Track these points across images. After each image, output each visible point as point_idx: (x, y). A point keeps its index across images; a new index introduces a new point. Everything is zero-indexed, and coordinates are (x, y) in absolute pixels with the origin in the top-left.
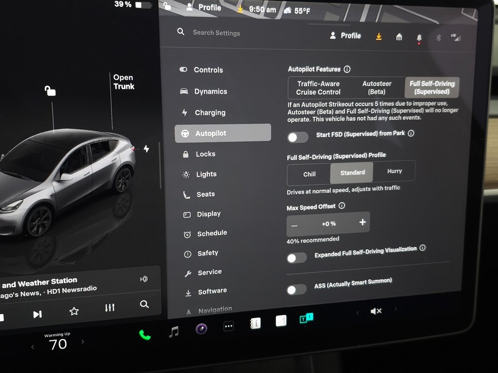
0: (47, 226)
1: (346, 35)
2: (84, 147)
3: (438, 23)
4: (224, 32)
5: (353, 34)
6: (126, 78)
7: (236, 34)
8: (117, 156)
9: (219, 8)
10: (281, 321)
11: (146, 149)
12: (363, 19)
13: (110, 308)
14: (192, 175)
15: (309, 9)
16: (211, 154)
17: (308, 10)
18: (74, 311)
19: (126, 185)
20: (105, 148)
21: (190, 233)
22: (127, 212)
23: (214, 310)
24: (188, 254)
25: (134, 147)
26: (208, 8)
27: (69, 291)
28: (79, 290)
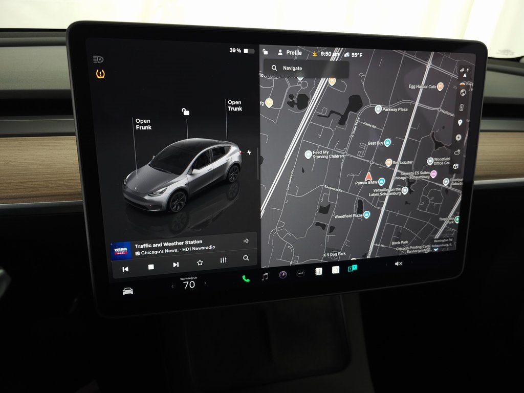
0: (183, 205)
2: (208, 151)
6: (237, 103)
8: (230, 158)
9: (301, 53)
10: (335, 270)
11: (249, 152)
13: (223, 260)
17: (361, 55)
18: (200, 263)
19: (235, 177)
20: (222, 152)
22: (236, 195)
25: (241, 151)
26: (293, 53)
27: (197, 249)
28: (203, 248)
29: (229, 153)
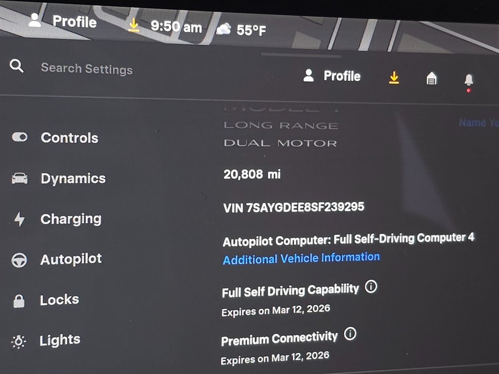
1: (334, 74)
4: (102, 67)
5: (345, 73)
7: (125, 72)
9: (93, 23)
12: (365, 46)
14: (32, 342)
15: (265, 27)
16: (71, 300)
17: (262, 29)
26: (72, 22)
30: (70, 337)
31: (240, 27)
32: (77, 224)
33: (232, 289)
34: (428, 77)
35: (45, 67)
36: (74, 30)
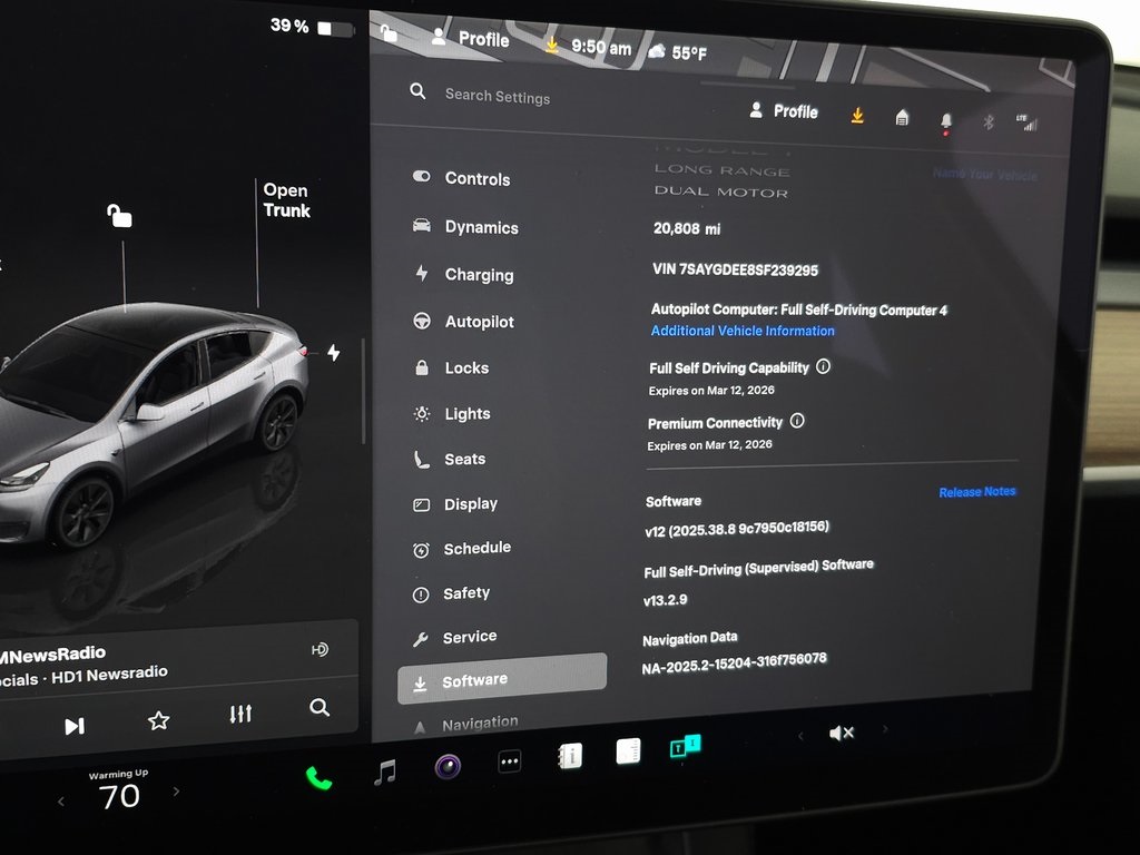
0: (104, 526)
1: (786, 110)
2: (193, 344)
3: (987, 89)
4: (515, 95)
5: (800, 109)
6: (292, 191)
7: (542, 101)
8: (267, 369)
9: (505, 42)
10: (628, 751)
11: (334, 353)
12: (823, 75)
13: (241, 714)
14: (436, 415)
15: (705, 50)
16: (480, 369)
17: (702, 52)
18: (159, 721)
19: (285, 434)
20: (240, 349)
21: (427, 546)
22: (288, 494)
23: (478, 724)
24: (421, 595)
25: (305, 348)
26: (481, 40)
29: (266, 353)
30: (479, 411)
31: (676, 49)
32: (487, 281)
33: (662, 363)
34: (898, 116)
35: (450, 93)
36: (484, 49)
